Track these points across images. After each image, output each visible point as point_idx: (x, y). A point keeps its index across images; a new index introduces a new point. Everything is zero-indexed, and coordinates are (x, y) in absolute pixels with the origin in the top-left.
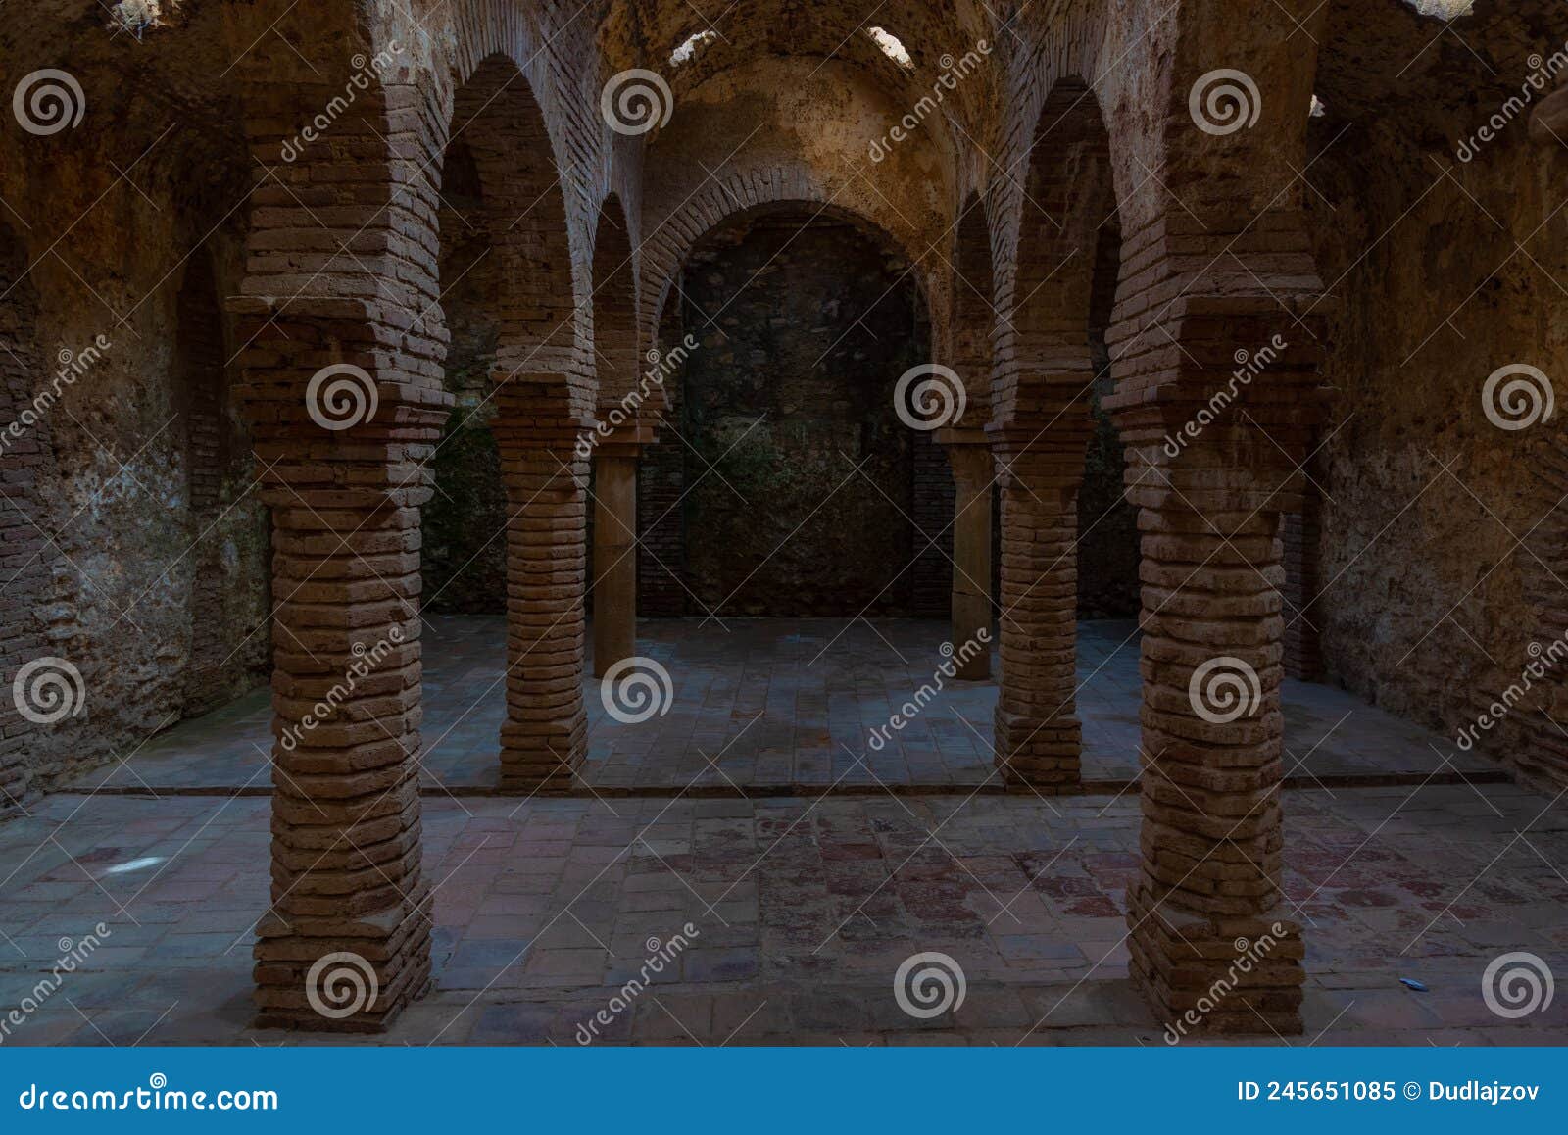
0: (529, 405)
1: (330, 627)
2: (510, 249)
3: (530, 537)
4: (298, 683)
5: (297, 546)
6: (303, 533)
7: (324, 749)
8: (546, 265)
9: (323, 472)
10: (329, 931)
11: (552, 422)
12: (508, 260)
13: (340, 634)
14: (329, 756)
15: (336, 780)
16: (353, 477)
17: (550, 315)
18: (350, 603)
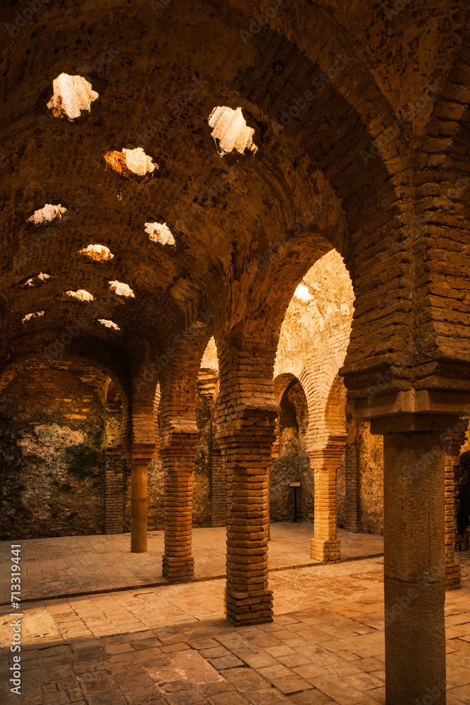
0: (183, 441)
1: (258, 503)
2: (176, 385)
4: (249, 521)
6: (250, 475)
7: (257, 540)
8: (188, 391)
9: (256, 457)
10: (258, 594)
12: (175, 388)
13: (260, 505)
14: (258, 542)
15: (260, 549)
17: (187, 409)
18: (262, 496)
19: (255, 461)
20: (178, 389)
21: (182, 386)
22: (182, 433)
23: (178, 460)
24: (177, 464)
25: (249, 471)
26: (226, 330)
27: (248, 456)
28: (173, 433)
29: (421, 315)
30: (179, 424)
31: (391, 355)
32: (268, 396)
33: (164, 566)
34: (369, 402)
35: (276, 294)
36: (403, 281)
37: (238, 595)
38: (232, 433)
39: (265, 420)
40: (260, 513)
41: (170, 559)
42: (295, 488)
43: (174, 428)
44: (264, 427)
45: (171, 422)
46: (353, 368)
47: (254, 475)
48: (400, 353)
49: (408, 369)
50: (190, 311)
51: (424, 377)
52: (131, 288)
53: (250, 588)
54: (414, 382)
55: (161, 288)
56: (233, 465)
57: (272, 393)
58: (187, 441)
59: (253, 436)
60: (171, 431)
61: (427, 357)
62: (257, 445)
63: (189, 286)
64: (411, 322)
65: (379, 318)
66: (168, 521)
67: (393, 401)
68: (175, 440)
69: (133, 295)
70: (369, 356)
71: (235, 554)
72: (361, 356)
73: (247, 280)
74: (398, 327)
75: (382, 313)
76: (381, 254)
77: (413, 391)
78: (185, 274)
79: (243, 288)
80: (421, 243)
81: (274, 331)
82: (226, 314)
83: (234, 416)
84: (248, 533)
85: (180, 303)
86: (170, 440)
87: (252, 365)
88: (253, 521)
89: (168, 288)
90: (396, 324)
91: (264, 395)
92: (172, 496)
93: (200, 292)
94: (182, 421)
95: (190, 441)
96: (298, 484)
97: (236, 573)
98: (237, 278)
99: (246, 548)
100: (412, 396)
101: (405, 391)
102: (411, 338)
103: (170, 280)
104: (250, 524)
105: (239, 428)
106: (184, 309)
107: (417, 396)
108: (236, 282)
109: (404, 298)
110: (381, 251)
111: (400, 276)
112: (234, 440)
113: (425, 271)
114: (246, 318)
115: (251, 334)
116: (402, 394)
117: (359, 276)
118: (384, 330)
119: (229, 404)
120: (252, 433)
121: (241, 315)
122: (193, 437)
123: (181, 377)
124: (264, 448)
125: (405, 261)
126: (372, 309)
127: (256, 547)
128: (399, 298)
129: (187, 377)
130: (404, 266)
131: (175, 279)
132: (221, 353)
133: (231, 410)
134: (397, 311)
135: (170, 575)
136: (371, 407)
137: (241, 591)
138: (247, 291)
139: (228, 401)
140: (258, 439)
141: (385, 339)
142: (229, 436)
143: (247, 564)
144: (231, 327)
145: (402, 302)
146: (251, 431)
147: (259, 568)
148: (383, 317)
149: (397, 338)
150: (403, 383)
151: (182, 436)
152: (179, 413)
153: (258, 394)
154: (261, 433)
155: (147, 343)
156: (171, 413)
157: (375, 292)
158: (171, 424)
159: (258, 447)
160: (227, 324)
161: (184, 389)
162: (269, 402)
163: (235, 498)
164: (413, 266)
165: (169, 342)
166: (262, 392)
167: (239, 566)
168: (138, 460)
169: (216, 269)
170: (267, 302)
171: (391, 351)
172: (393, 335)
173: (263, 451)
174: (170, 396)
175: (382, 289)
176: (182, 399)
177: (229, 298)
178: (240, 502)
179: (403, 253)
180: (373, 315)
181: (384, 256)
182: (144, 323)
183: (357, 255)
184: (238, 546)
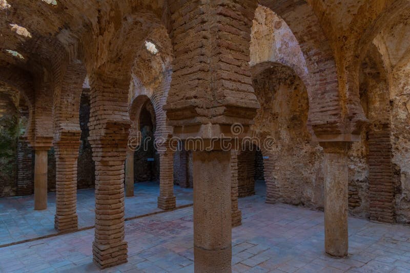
0: (70, 138)
1: (117, 184)
2: (64, 100)
3: (68, 170)
5: (111, 169)
6: (111, 166)
7: (116, 209)
9: (116, 154)
10: (118, 245)
11: (75, 142)
12: (64, 102)
13: (118, 185)
15: (119, 215)
16: (121, 154)
17: (73, 116)
19: (115, 156)
20: (66, 103)
21: (69, 101)
22: (69, 132)
23: (66, 151)
24: (65, 152)
25: (111, 163)
26: (95, 68)
27: (109, 153)
28: (63, 133)
29: (215, 74)
30: (67, 126)
31: (196, 100)
32: (124, 114)
33: (56, 222)
34: (183, 129)
35: (128, 47)
36: (204, 50)
37: (102, 247)
38: (98, 138)
39: (122, 130)
40: (118, 191)
41: (60, 217)
42: (151, 162)
43: (62, 129)
44: (121, 134)
45: (61, 125)
46: (172, 106)
47: (114, 166)
48: (202, 99)
49: (207, 110)
50: (72, 52)
51: (217, 115)
52: (28, 31)
53: (111, 242)
54: (211, 118)
55: (50, 34)
56: (100, 159)
57: (126, 112)
58: (73, 137)
59: (113, 140)
60: (61, 131)
61: (219, 102)
62: (116, 146)
63: (70, 35)
64: (209, 79)
65: (189, 74)
66: (59, 192)
67: (198, 130)
68: (64, 137)
69: (30, 37)
70: (182, 99)
71: (100, 219)
72: (177, 98)
73: (108, 36)
74: (201, 81)
75: (190, 70)
76: (190, 30)
77: (210, 124)
78: (66, 26)
79: (105, 41)
80: (215, 27)
81: (128, 72)
82: (95, 58)
83: (100, 126)
84: (110, 205)
85: (65, 46)
86: (60, 137)
87: (113, 93)
88: (113, 197)
89: (56, 35)
90: (199, 79)
91: (121, 113)
92: (61, 174)
93: (78, 40)
94: (69, 124)
95: (75, 138)
96: (152, 159)
97: (101, 232)
98: (101, 34)
99: (109, 215)
100: (209, 128)
101: (205, 124)
102: (209, 89)
103: (56, 29)
104: (111, 199)
105: (103, 135)
106: (68, 49)
107: (213, 128)
108: (100, 37)
109: (204, 62)
110: (191, 28)
111: (201, 47)
112: (100, 142)
113: (217, 45)
114: (108, 61)
115: (111, 72)
116: (203, 127)
117: (176, 44)
118: (191, 82)
119: (97, 118)
120: (113, 138)
121: (104, 59)
122: (77, 135)
123: (68, 95)
124: (121, 148)
125: (205, 38)
126: (184, 67)
127: (116, 214)
128: (201, 62)
129: (73, 95)
130: (204, 41)
131: (60, 29)
132: (92, 83)
133: (98, 122)
134: (200, 70)
135: (59, 228)
136: (184, 133)
137: (105, 244)
138: (108, 43)
139: (96, 116)
140: (117, 142)
141: (192, 89)
142: (96, 140)
143: (109, 226)
144: (98, 66)
145: (203, 64)
146: (111, 137)
147: (118, 227)
148: (191, 73)
149: (200, 89)
150: (204, 119)
151: (69, 134)
152: (67, 119)
153: (116, 112)
154: (119, 138)
155: (45, 70)
156: (61, 119)
157: (186, 56)
158: (60, 126)
159: (117, 147)
160: (95, 63)
161: (71, 103)
162: (124, 118)
163: (101, 182)
164: (210, 41)
165: (59, 71)
166: (120, 111)
167: (103, 227)
168: (40, 147)
169: (88, 26)
170: (122, 52)
171: (195, 97)
172: (197, 87)
173: (120, 150)
174: (60, 107)
175: (190, 54)
176: (69, 110)
177: (97, 47)
178: (104, 184)
179: (204, 32)
180: (185, 71)
181: (192, 33)
182: (41, 56)
183: (175, 30)
184: (103, 214)
